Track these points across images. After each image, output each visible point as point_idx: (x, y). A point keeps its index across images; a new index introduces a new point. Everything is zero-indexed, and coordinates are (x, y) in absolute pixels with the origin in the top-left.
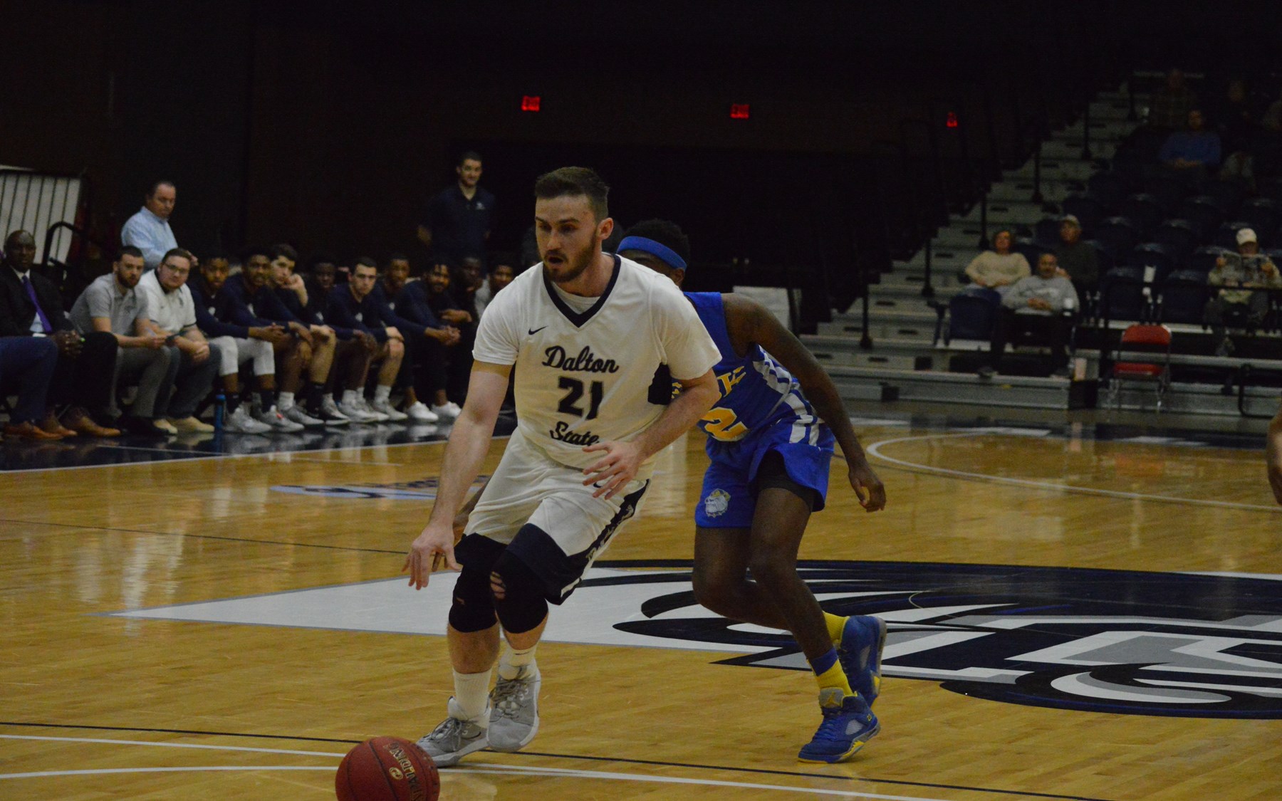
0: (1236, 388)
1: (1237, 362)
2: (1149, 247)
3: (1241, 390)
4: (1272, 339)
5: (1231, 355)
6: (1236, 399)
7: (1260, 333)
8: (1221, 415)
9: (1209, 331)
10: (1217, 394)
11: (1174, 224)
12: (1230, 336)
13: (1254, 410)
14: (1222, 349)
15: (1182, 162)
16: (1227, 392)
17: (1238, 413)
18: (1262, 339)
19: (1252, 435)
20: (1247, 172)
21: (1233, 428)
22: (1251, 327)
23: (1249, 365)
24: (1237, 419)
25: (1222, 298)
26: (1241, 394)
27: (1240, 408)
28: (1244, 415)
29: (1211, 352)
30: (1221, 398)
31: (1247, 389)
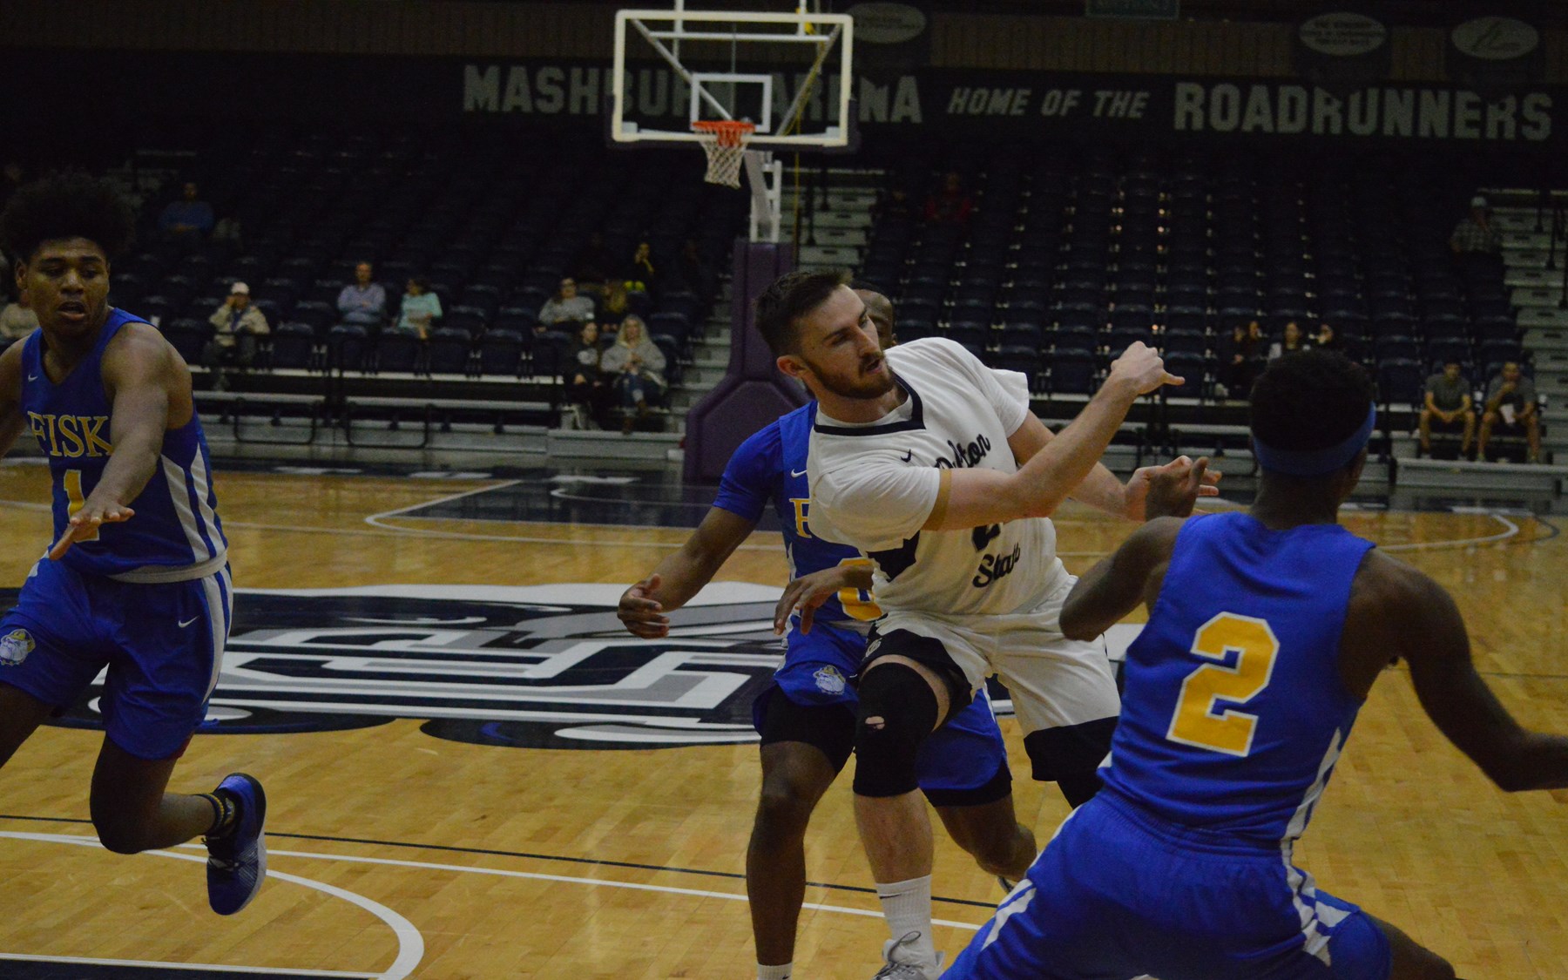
0: (231, 418)
1: (231, 396)
2: (154, 300)
3: (236, 420)
4: (261, 376)
5: (227, 390)
6: (233, 427)
7: (251, 371)
8: (221, 441)
9: (207, 370)
10: (215, 423)
11: (175, 279)
12: (226, 374)
13: (249, 436)
14: (218, 385)
15: (181, 226)
16: (223, 421)
17: (233, 438)
18: (252, 376)
19: (248, 458)
20: (235, 235)
21: (230, 453)
22: (243, 366)
23: (241, 399)
24: (234, 444)
25: (217, 341)
26: (236, 423)
27: (236, 436)
28: (240, 441)
29: (209, 388)
30: (219, 427)
31: (242, 418)
